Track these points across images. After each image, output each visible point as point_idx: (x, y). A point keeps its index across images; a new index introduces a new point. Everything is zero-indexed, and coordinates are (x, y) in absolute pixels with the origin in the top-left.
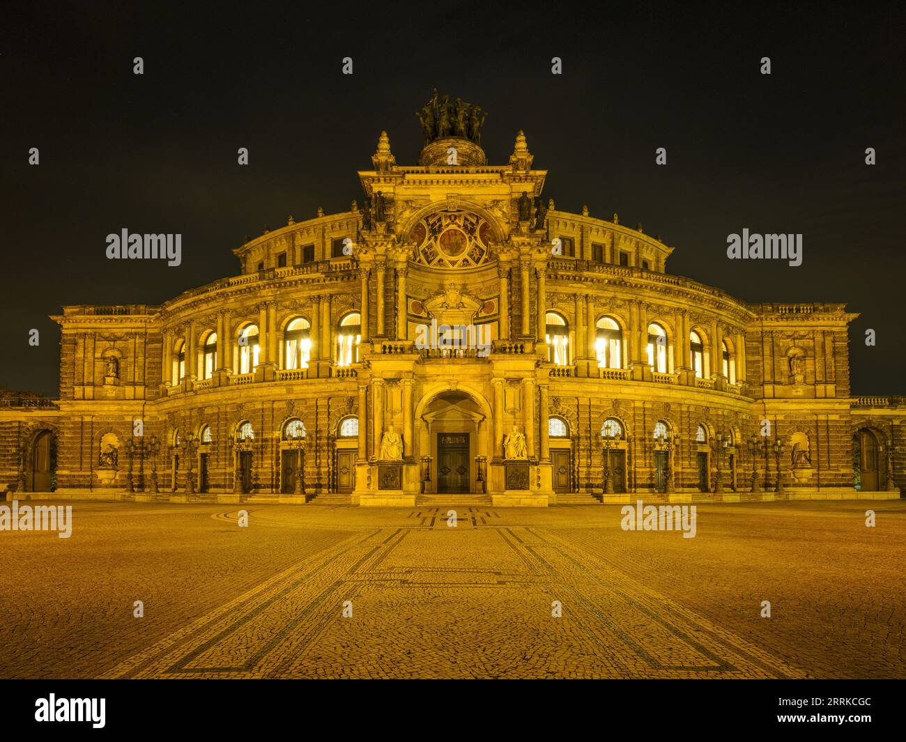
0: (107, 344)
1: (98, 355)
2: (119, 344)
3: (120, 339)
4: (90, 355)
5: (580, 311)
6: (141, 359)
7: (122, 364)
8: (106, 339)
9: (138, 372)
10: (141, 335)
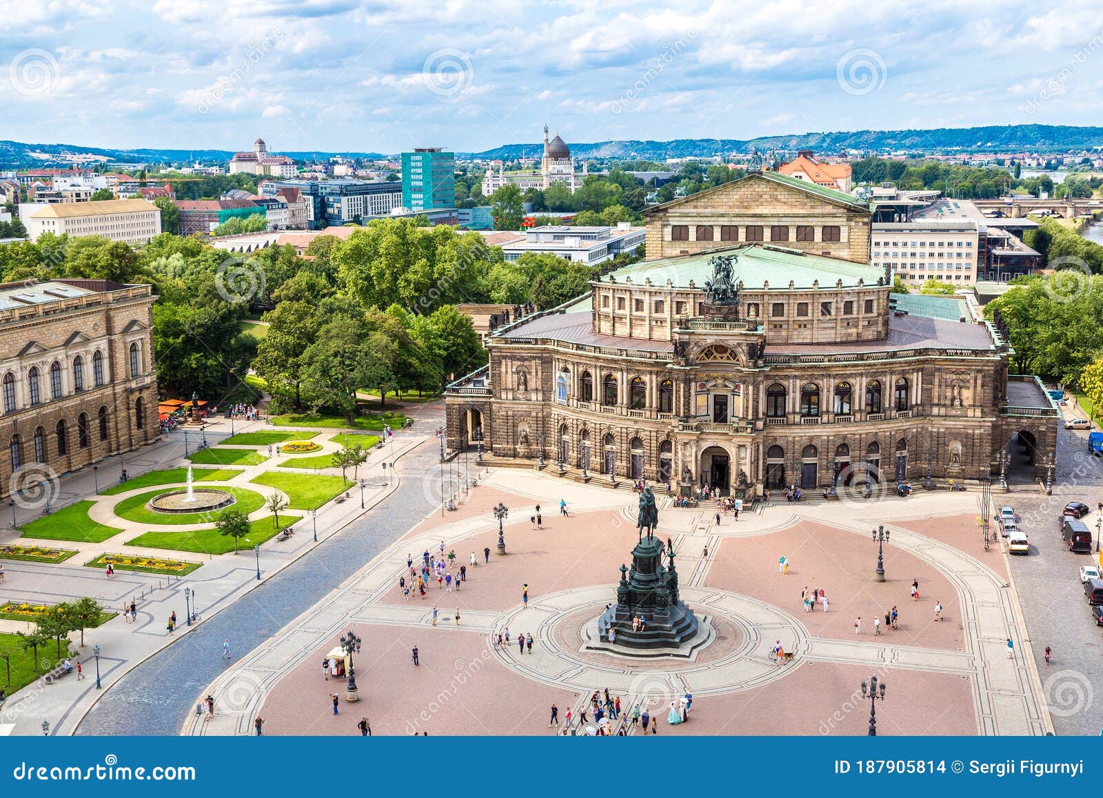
0: (519, 363)
1: (514, 370)
2: (526, 363)
3: (526, 360)
4: (509, 370)
5: (791, 385)
6: (540, 373)
7: (528, 377)
8: (518, 360)
9: (539, 383)
10: (539, 358)
